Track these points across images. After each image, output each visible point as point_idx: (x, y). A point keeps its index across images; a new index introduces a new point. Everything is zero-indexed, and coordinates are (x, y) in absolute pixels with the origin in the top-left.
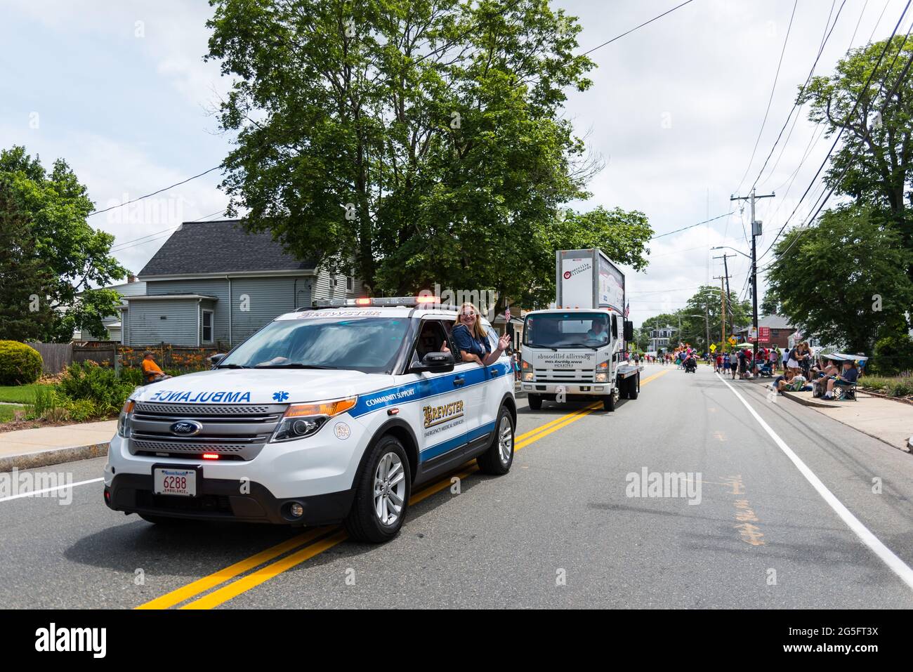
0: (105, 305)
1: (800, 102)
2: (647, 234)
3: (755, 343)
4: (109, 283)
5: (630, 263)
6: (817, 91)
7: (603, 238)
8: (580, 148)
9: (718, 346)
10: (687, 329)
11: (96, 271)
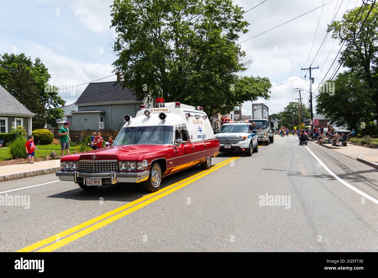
0: (58, 115)
1: (328, 31)
2: (269, 86)
3: (312, 126)
4: (58, 106)
5: (263, 97)
6: (335, 27)
7: (254, 88)
8: (244, 54)
9: (297, 127)
10: (284, 120)
11: (53, 101)
